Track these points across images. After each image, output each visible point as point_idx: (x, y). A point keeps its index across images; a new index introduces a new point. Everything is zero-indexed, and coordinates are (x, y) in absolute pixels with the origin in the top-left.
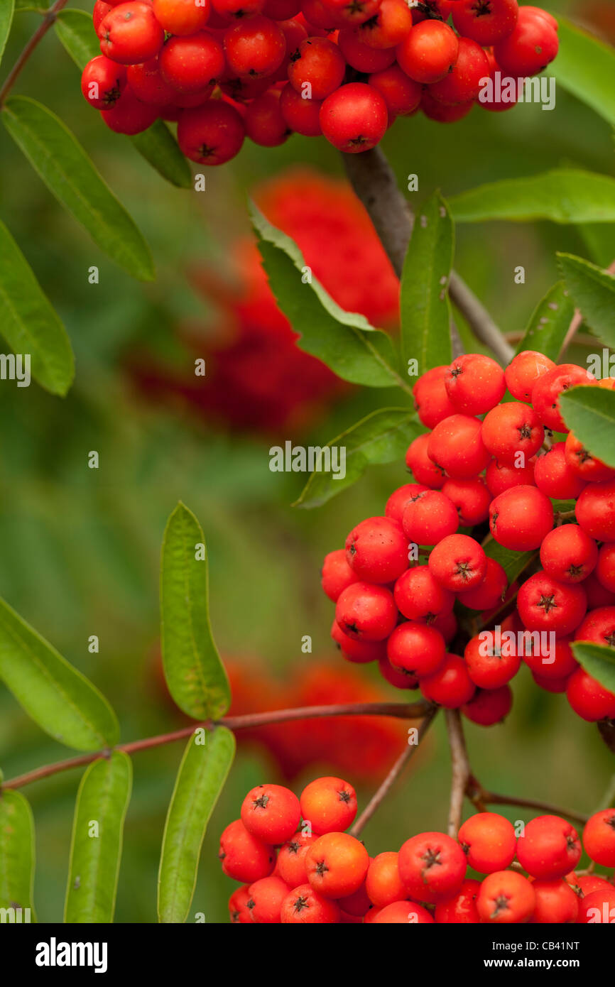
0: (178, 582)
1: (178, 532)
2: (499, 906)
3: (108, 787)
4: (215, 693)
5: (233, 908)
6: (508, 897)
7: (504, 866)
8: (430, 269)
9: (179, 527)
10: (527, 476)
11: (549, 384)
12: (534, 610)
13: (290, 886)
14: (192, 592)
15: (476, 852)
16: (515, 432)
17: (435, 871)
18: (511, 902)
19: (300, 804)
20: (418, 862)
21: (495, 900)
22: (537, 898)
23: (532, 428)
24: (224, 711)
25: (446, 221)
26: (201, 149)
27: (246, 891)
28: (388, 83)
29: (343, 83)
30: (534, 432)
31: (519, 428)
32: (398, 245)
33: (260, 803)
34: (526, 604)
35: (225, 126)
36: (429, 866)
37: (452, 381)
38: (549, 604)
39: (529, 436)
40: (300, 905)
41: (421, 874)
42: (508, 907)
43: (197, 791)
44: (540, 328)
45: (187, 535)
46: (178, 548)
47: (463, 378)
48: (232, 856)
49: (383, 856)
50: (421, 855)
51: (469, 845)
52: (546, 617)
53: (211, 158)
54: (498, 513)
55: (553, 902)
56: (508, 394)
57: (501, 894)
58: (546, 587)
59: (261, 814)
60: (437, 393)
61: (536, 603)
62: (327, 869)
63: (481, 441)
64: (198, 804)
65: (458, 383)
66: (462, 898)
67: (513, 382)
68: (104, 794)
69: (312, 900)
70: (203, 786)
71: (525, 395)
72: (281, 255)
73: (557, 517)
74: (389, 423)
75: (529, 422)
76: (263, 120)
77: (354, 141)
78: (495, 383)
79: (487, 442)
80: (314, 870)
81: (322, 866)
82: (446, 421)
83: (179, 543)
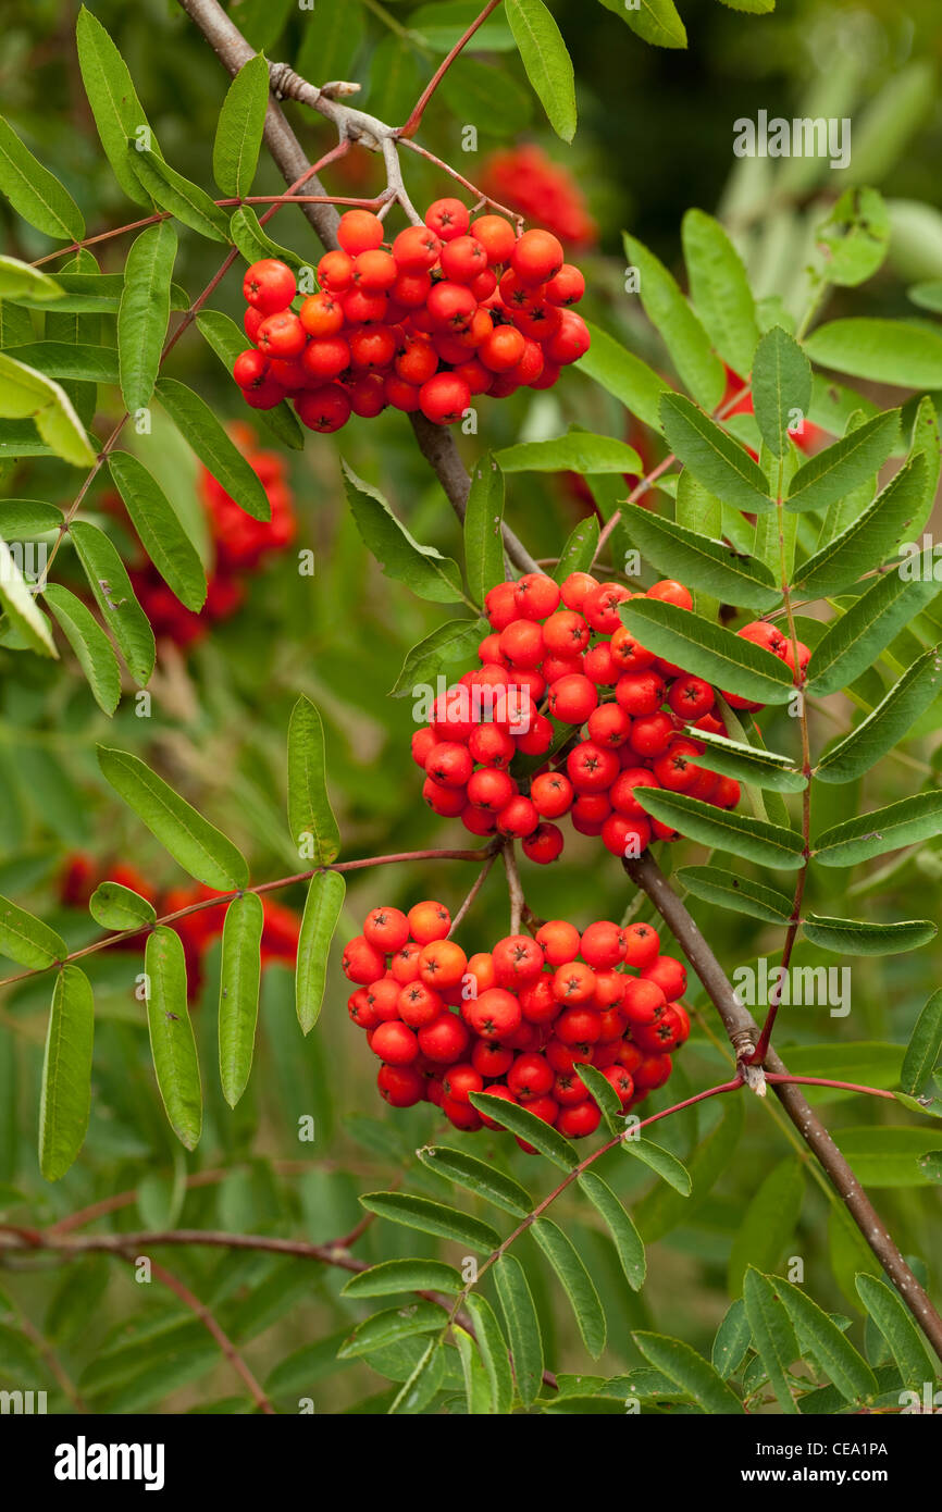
0: (299, 757)
1: (300, 718)
2: (572, 987)
3: (244, 920)
4: (326, 844)
5: (352, 1006)
6: (578, 980)
7: (570, 960)
8: (486, 510)
9: (300, 714)
10: (577, 667)
11: (598, 597)
12: (582, 770)
13: (403, 985)
14: (310, 765)
15: (551, 949)
16: (570, 633)
17: (522, 963)
18: (581, 984)
19: (409, 922)
20: (510, 957)
21: (568, 983)
22: (596, 983)
23: (582, 631)
24: (334, 858)
25: (498, 472)
26: (320, 421)
27: (365, 992)
28: (470, 372)
29: (438, 372)
30: (584, 634)
31: (573, 631)
32: (459, 492)
33: (380, 921)
34: (575, 765)
35: (339, 403)
36: (518, 959)
37: (521, 594)
38: (593, 765)
39: (580, 637)
40: (414, 996)
41: (514, 965)
42: (578, 988)
43: (318, 919)
44: (571, 555)
45: (306, 720)
46: (299, 730)
47: (530, 592)
48: (356, 963)
49: (477, 957)
50: (511, 951)
51: (546, 944)
52: (591, 776)
53: (328, 427)
54: (556, 695)
55: (607, 985)
56: (562, 605)
57: (572, 978)
58: (591, 752)
59: (381, 929)
60: (507, 602)
61: (584, 765)
62: (437, 967)
63: (542, 639)
64: (319, 929)
65: (526, 596)
66: (541, 985)
67: (568, 595)
68: (240, 925)
69: (424, 992)
70: (322, 915)
71: (578, 606)
72: (373, 502)
73: (600, 699)
74: (458, 631)
75: (580, 626)
76: (366, 397)
77: (446, 416)
78: (553, 595)
79: (547, 640)
80: (428, 969)
81: (433, 965)
82: (514, 624)
83: (301, 726)
